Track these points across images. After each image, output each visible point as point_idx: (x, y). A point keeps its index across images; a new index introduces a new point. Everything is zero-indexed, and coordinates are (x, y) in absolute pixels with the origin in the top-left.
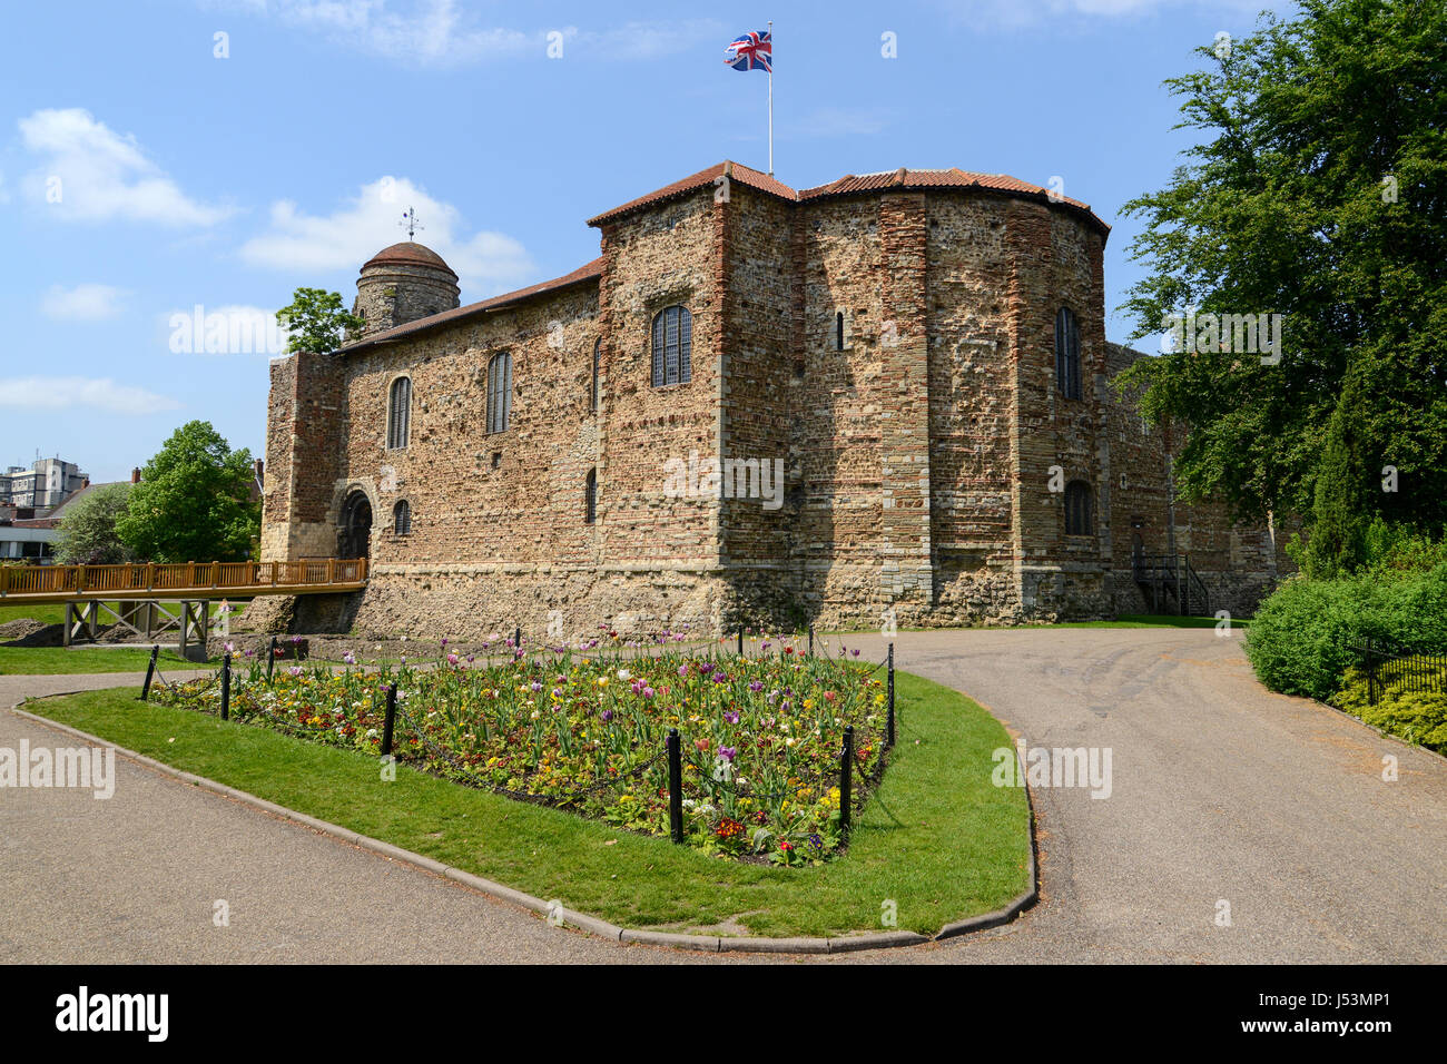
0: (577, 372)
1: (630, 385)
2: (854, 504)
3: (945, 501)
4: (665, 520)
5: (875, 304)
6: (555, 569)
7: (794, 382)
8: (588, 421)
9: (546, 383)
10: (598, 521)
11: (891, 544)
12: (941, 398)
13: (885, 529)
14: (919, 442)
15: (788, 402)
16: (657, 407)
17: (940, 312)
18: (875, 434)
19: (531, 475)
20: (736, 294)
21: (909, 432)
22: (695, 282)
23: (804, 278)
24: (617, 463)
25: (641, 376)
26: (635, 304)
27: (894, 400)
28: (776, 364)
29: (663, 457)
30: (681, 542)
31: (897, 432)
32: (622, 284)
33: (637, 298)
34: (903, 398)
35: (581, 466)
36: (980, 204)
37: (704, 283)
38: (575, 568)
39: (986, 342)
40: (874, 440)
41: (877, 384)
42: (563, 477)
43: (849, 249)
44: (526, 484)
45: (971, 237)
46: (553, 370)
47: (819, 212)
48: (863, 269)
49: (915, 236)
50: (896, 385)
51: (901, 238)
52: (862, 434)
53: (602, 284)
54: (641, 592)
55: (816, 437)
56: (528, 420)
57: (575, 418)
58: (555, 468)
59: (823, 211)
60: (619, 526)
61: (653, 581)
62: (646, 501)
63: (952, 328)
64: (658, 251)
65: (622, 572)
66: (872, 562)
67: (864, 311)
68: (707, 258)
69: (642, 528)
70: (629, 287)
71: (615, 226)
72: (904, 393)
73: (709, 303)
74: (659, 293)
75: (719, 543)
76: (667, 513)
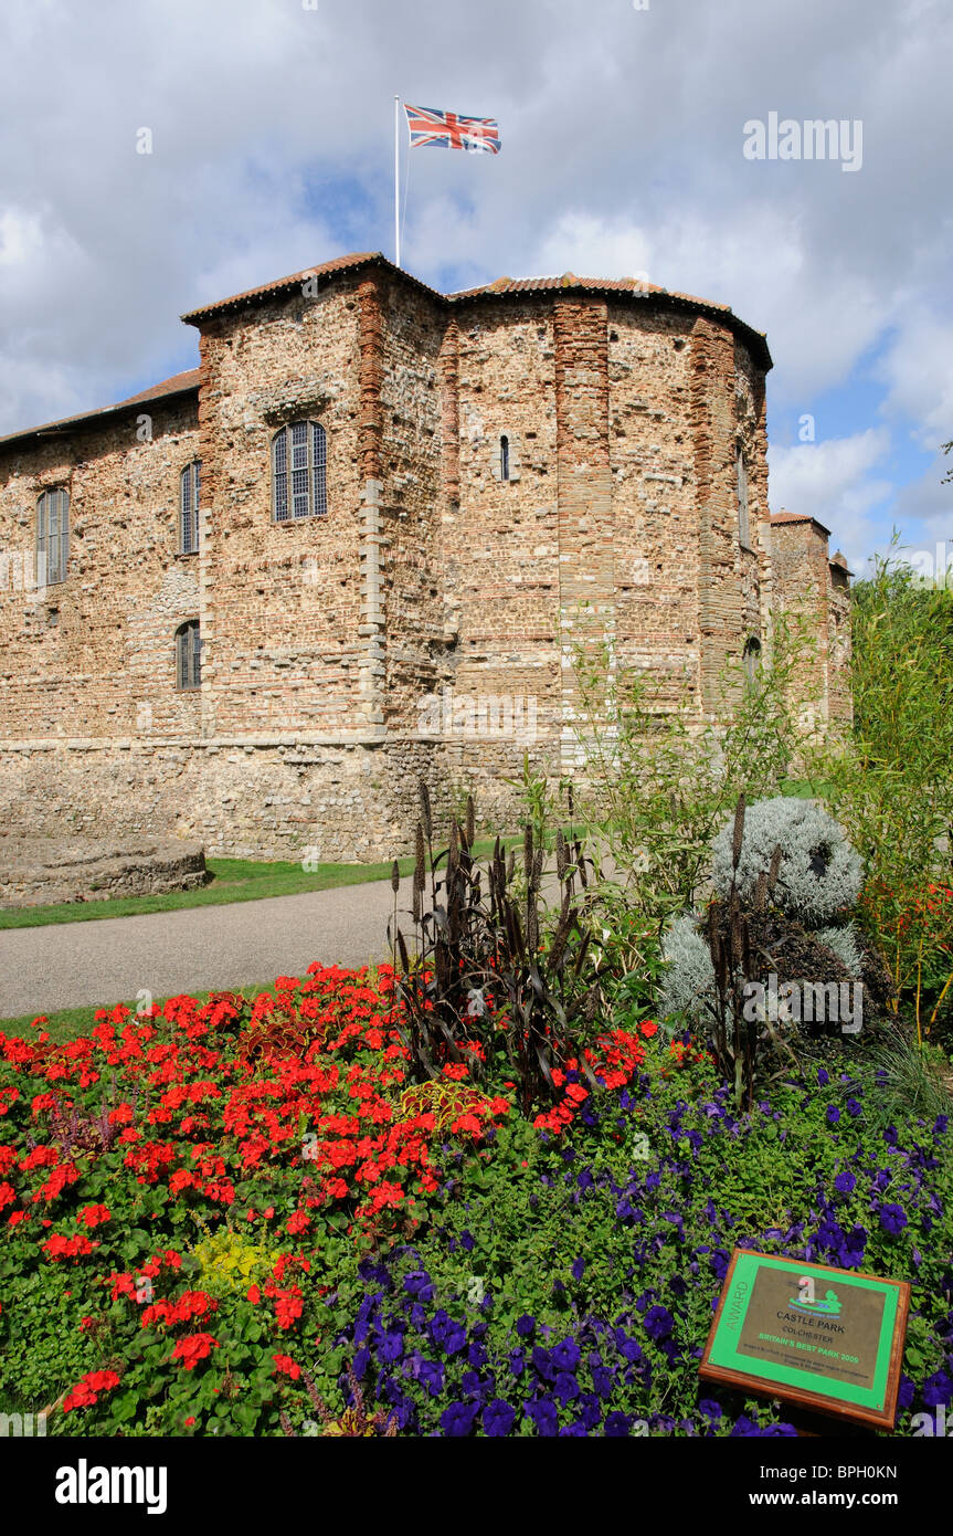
0: (158, 509)
1: (243, 520)
2: (525, 660)
3: (630, 659)
4: (298, 683)
5: (547, 427)
6: (136, 745)
7: (447, 518)
8: (174, 568)
9: (116, 523)
10: (205, 686)
11: (572, 710)
12: (624, 539)
13: (564, 691)
14: (603, 590)
15: (441, 542)
16: (280, 546)
17: (621, 440)
18: (548, 580)
19: (99, 633)
20: (387, 407)
21: (592, 578)
22: (333, 391)
23: (456, 395)
24: (228, 615)
25: (257, 508)
26: (251, 418)
27: (573, 540)
28: (427, 496)
29: (292, 606)
30: (321, 709)
31: (578, 578)
32: (228, 395)
33: (252, 411)
34: (584, 539)
35: (167, 622)
36: (663, 317)
37: (344, 390)
38: (164, 743)
39: (671, 478)
40: (548, 587)
41: (550, 521)
42: (144, 635)
43: (513, 362)
44: (92, 644)
45: (655, 356)
46: (125, 508)
47: (475, 317)
48: (531, 385)
49: (595, 349)
50: (576, 523)
51: (579, 350)
52: (533, 580)
53: (202, 396)
54: (268, 770)
55: (475, 584)
56: (92, 568)
57: (156, 565)
58: (132, 625)
59: (480, 316)
60: (234, 692)
61: (285, 757)
62: (268, 658)
63: (636, 459)
64: (278, 354)
65: (242, 747)
66: (548, 729)
67: (532, 436)
68: (350, 361)
69: (269, 693)
70: (240, 398)
71: (216, 322)
72: (585, 532)
73: (353, 416)
74: (282, 405)
75: (374, 709)
76: (301, 674)
